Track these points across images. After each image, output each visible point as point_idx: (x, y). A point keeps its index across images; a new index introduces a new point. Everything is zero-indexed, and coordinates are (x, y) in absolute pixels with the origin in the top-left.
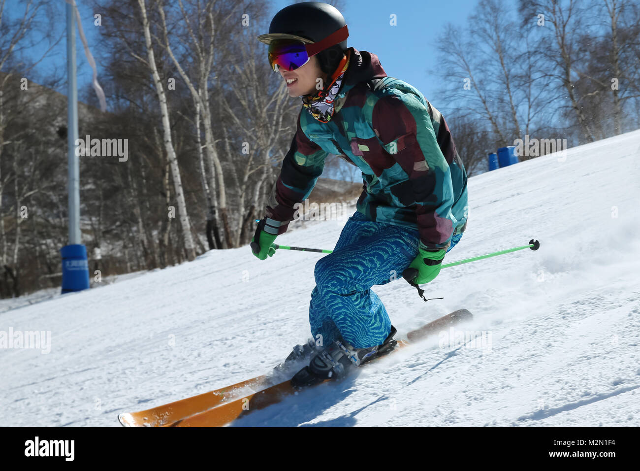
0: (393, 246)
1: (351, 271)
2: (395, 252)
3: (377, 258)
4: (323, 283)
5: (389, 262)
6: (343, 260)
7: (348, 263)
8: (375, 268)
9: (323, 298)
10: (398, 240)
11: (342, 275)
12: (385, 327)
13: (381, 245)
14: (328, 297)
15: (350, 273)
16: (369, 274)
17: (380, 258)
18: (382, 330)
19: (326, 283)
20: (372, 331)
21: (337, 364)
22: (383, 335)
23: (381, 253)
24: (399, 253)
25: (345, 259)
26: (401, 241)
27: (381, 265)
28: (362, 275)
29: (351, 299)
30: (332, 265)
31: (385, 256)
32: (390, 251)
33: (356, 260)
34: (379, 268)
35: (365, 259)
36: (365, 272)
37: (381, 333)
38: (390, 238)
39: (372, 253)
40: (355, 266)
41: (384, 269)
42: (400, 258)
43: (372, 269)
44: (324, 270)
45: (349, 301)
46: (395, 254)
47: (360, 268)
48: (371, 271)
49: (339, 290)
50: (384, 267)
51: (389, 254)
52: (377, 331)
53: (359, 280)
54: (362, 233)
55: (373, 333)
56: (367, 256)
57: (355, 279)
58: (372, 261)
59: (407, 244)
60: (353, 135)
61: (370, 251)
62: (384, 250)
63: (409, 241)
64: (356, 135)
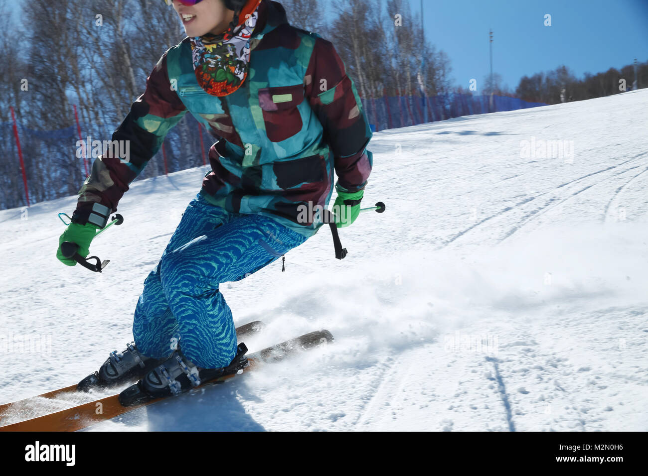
0: (251, 238)
1: (203, 269)
2: (253, 245)
3: (233, 253)
4: (171, 284)
5: (246, 256)
6: (194, 256)
7: (199, 259)
8: (230, 264)
9: (171, 302)
10: (255, 231)
11: (193, 273)
12: (234, 346)
13: (236, 237)
14: (177, 300)
15: (202, 271)
16: (224, 270)
17: (237, 252)
18: (230, 348)
19: (175, 284)
20: (219, 346)
21: (174, 382)
22: (231, 355)
23: (237, 246)
24: (258, 245)
25: (196, 255)
26: (260, 232)
27: (237, 260)
28: (217, 272)
29: (204, 302)
30: (181, 261)
31: (242, 251)
32: (247, 243)
33: (209, 256)
34: (235, 263)
35: (219, 254)
36: (219, 269)
37: (229, 352)
38: (246, 228)
39: (226, 246)
40: (208, 262)
41: (240, 263)
42: (259, 251)
43: (227, 264)
44: (172, 269)
45: (202, 305)
46: (253, 248)
47: (214, 265)
48: (226, 267)
49: (191, 290)
50: (240, 262)
51: (246, 246)
52: (224, 348)
53: (213, 278)
54: (209, 220)
55: (221, 349)
56: (221, 250)
57: (209, 277)
58: (227, 257)
59: (266, 235)
60: (263, 85)
61: (225, 245)
62: (241, 243)
63: (268, 232)
64: (269, 85)
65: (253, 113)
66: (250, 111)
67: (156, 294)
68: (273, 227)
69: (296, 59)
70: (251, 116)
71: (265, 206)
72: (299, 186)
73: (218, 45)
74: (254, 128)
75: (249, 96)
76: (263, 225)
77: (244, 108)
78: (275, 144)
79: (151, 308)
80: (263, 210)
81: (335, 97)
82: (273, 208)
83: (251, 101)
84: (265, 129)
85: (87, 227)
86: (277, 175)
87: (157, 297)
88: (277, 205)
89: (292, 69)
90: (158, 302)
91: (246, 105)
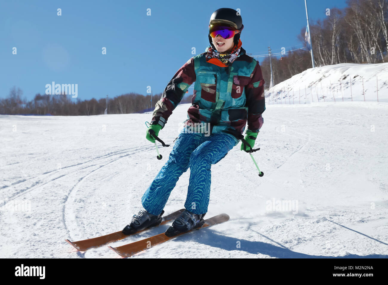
0: (222, 143)
2: (223, 146)
3: (217, 149)
4: (199, 164)
10: (223, 140)
11: (206, 157)
13: (217, 143)
14: (200, 171)
16: (215, 157)
19: (201, 163)
21: (188, 223)
26: (225, 141)
27: (219, 152)
31: (220, 148)
32: (221, 145)
35: (213, 150)
40: (210, 153)
47: (212, 154)
48: (215, 155)
56: (213, 148)
58: (216, 151)
59: (227, 142)
60: (236, 74)
61: (214, 146)
62: (219, 146)
63: (227, 140)
64: (238, 74)
65: (228, 85)
66: (227, 84)
67: (173, 170)
68: (228, 138)
69: (250, 67)
70: (227, 86)
71: (224, 129)
72: (237, 121)
73: (227, 55)
74: (226, 91)
75: (229, 77)
76: (225, 138)
77: (226, 82)
78: (233, 99)
79: (168, 178)
80: (223, 131)
81: (259, 85)
82: (227, 130)
83: (229, 79)
84: (231, 92)
85: (157, 126)
86: (229, 114)
87: (173, 171)
88: (228, 129)
89: (248, 70)
90: (173, 174)
91: (227, 81)
